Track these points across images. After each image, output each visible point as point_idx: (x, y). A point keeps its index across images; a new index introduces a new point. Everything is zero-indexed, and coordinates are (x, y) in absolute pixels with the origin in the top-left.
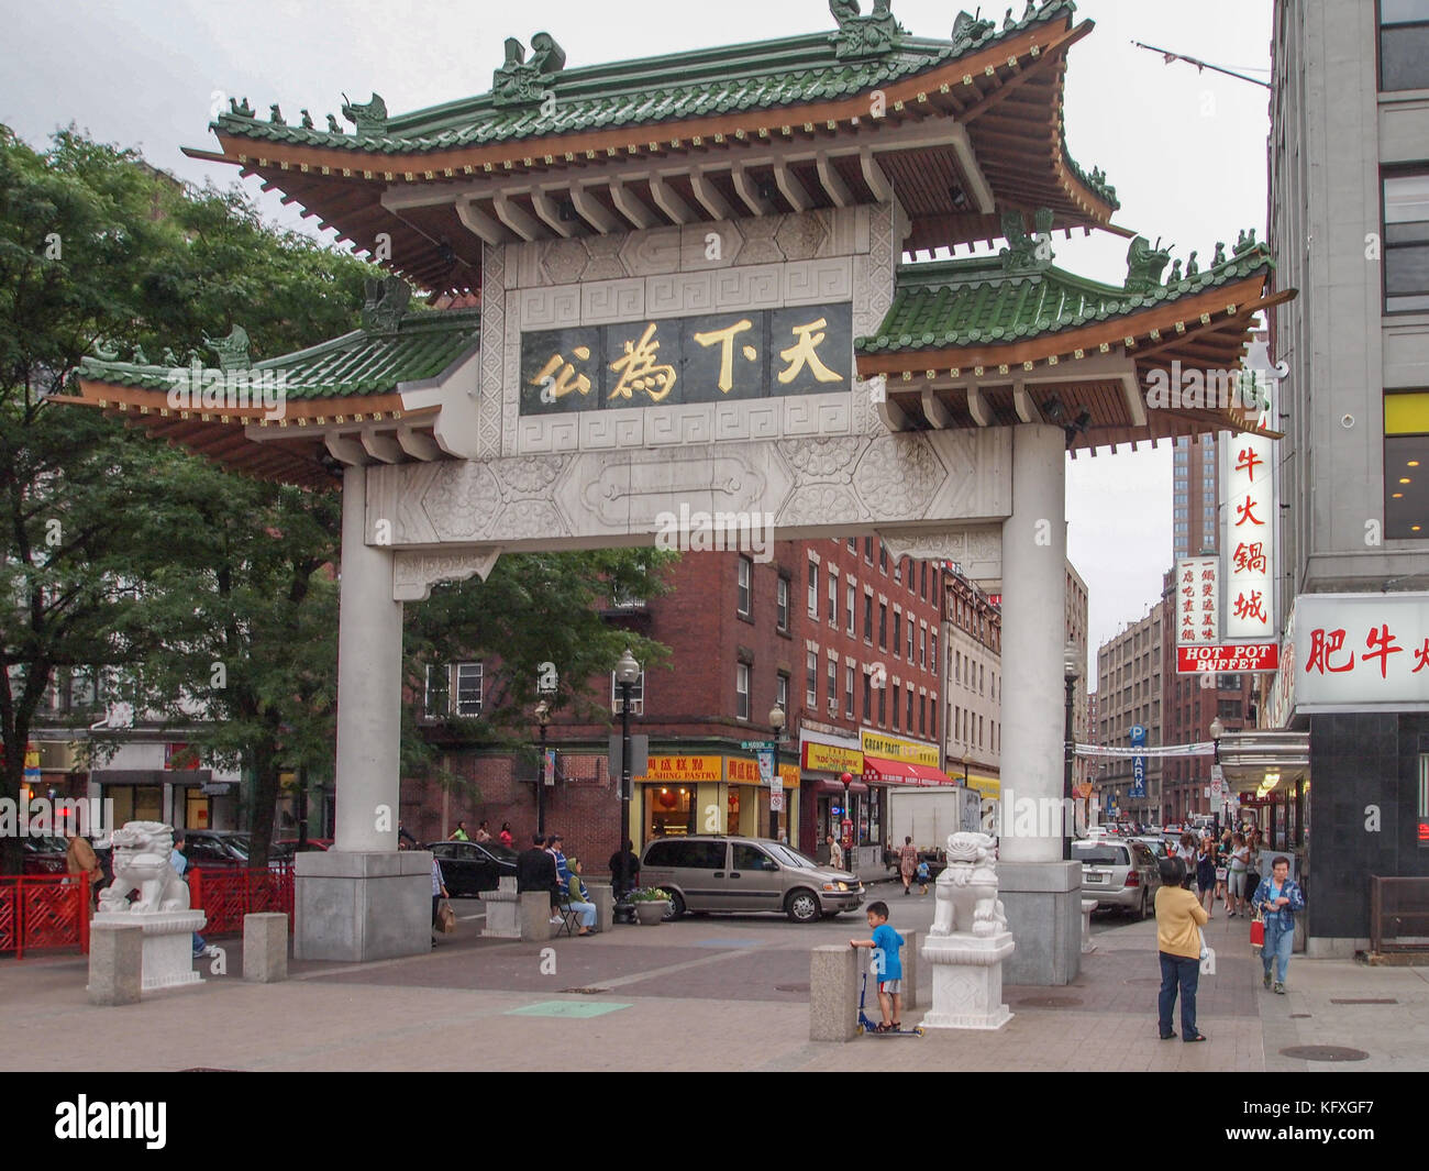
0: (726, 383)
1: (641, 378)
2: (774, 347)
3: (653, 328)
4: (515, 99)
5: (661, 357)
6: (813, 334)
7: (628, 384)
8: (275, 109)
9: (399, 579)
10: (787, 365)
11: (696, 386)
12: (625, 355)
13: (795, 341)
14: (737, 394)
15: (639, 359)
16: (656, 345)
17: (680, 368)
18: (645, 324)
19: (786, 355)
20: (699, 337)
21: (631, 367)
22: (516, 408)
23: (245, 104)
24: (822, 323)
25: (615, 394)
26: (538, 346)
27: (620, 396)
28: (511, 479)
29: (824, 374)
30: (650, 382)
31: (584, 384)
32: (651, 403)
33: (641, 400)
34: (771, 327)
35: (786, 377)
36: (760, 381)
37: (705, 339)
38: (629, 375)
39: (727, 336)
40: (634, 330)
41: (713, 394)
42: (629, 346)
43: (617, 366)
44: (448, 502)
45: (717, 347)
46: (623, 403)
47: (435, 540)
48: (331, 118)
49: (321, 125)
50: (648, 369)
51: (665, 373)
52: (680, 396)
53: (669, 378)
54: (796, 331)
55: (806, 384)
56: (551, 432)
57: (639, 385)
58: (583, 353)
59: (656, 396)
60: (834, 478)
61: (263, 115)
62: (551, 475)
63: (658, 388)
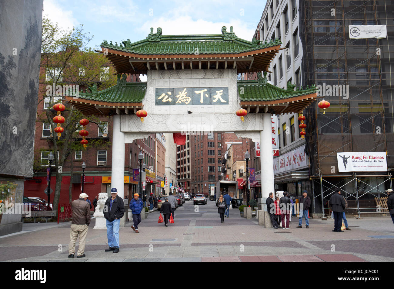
0: (202, 101)
1: (183, 99)
2: (212, 95)
3: (185, 89)
4: (154, 40)
5: (188, 95)
6: (220, 93)
7: (180, 100)
8: (111, 42)
9: (126, 139)
10: (215, 99)
11: (195, 101)
12: (179, 94)
13: (216, 94)
14: (204, 104)
15: (182, 95)
16: (186, 93)
17: (192, 98)
18: (184, 88)
19: (215, 97)
20: (196, 92)
22: (155, 103)
23: (106, 41)
24: (222, 91)
26: (158, 92)
27: (178, 103)
28: (155, 119)
29: (223, 101)
30: (185, 100)
31: (170, 100)
32: (186, 104)
33: (183, 104)
34: (211, 91)
35: (215, 101)
36: (209, 101)
37: (197, 92)
38: (180, 98)
39: (202, 92)
40: (182, 89)
41: (199, 103)
42: (180, 93)
43: (177, 96)
44: (141, 123)
45: (200, 95)
47: (138, 131)
48: (121, 44)
49: (119, 45)
50: (184, 97)
51: (188, 99)
52: (192, 103)
53: (189, 100)
54: (217, 92)
55: (219, 102)
56: (163, 109)
57: (183, 101)
58: (170, 93)
59: (187, 103)
60: (227, 122)
61: (109, 43)
62: (165, 119)
63: (187, 101)
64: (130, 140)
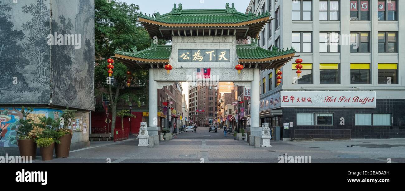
0: (211, 59)
2: (218, 55)
3: (199, 51)
4: (176, 13)
5: (201, 55)
6: (224, 53)
7: (195, 59)
9: (158, 85)
11: (206, 60)
13: (221, 54)
14: (212, 61)
15: (197, 55)
16: (200, 53)
17: (204, 57)
19: (220, 56)
20: (206, 52)
21: (196, 56)
22: (178, 61)
24: (225, 52)
25: (193, 60)
26: (180, 52)
29: (225, 59)
31: (188, 58)
33: (197, 61)
34: (217, 52)
35: (220, 59)
36: (216, 60)
37: (208, 53)
39: (211, 53)
40: (197, 50)
41: (209, 61)
42: (195, 53)
43: (194, 56)
44: (168, 75)
46: (195, 61)
47: (166, 80)
50: (198, 56)
51: (201, 57)
52: (204, 61)
55: (223, 60)
56: (183, 64)
57: (197, 59)
58: (188, 53)
59: (200, 61)
60: (228, 74)
63: (200, 59)
64: (161, 86)
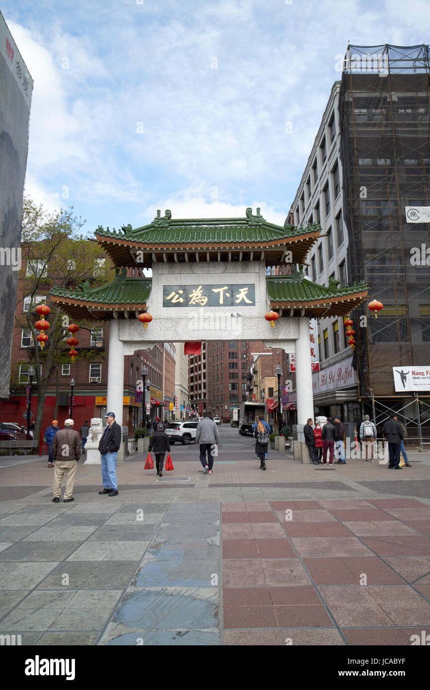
0: (221, 302)
1: (198, 299)
2: (234, 294)
3: (201, 287)
4: (161, 226)
5: (204, 294)
6: (245, 291)
7: (194, 301)
8: (108, 228)
9: (126, 349)
10: (238, 298)
11: (213, 302)
12: (193, 293)
13: (240, 293)
14: (224, 305)
15: (197, 295)
16: (202, 291)
17: (209, 298)
18: (199, 285)
19: (237, 296)
20: (213, 290)
21: (195, 296)
22: (162, 305)
23: (102, 227)
24: (247, 289)
25: (190, 303)
26: (166, 291)
27: (192, 304)
28: (163, 324)
29: (248, 301)
30: (200, 301)
31: (181, 300)
32: (201, 306)
33: (198, 305)
34: (233, 289)
35: (238, 301)
36: (230, 302)
37: (215, 291)
38: (194, 298)
39: (221, 290)
40: (196, 287)
41: (218, 304)
42: (194, 291)
43: (191, 296)
44: (145, 330)
45: (219, 293)
46: (193, 305)
47: (141, 340)
48: (120, 230)
49: (117, 232)
50: (199, 297)
51: (204, 299)
52: (209, 304)
53: (206, 300)
54: (240, 290)
55: (243, 303)
56: (173, 312)
57: (197, 301)
58: (181, 292)
59: (202, 304)
60: (254, 328)
61: (105, 230)
62: (175, 324)
63: (202, 302)
64: (130, 351)
